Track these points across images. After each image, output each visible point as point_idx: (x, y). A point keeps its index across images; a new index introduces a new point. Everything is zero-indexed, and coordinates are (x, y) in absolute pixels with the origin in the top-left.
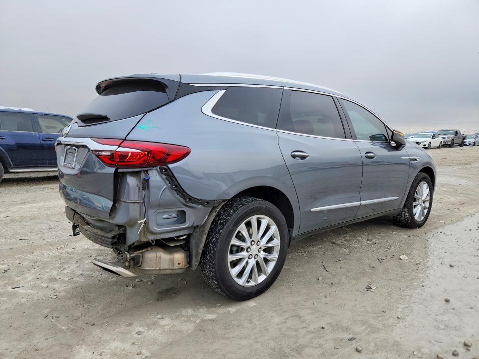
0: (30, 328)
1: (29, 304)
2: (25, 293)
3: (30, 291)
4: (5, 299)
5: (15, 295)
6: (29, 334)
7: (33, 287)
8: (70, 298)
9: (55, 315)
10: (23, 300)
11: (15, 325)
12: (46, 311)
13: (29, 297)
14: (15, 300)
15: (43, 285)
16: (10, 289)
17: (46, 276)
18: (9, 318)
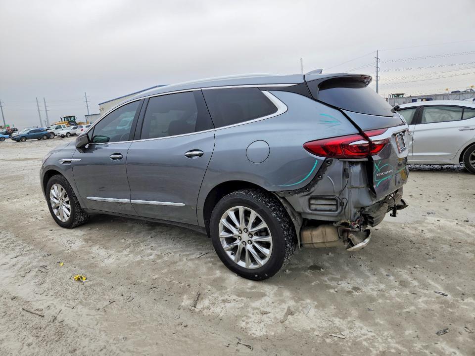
0: (449, 256)
1: (440, 273)
2: (438, 283)
3: (432, 283)
4: (458, 288)
5: (448, 287)
6: (451, 253)
7: (426, 286)
8: (407, 261)
9: (427, 256)
10: (443, 278)
11: (457, 263)
12: (431, 261)
13: (436, 278)
14: (449, 282)
15: (416, 283)
16: (450, 297)
17: (407, 292)
18: (460, 269)
